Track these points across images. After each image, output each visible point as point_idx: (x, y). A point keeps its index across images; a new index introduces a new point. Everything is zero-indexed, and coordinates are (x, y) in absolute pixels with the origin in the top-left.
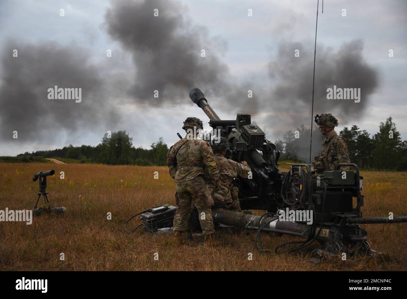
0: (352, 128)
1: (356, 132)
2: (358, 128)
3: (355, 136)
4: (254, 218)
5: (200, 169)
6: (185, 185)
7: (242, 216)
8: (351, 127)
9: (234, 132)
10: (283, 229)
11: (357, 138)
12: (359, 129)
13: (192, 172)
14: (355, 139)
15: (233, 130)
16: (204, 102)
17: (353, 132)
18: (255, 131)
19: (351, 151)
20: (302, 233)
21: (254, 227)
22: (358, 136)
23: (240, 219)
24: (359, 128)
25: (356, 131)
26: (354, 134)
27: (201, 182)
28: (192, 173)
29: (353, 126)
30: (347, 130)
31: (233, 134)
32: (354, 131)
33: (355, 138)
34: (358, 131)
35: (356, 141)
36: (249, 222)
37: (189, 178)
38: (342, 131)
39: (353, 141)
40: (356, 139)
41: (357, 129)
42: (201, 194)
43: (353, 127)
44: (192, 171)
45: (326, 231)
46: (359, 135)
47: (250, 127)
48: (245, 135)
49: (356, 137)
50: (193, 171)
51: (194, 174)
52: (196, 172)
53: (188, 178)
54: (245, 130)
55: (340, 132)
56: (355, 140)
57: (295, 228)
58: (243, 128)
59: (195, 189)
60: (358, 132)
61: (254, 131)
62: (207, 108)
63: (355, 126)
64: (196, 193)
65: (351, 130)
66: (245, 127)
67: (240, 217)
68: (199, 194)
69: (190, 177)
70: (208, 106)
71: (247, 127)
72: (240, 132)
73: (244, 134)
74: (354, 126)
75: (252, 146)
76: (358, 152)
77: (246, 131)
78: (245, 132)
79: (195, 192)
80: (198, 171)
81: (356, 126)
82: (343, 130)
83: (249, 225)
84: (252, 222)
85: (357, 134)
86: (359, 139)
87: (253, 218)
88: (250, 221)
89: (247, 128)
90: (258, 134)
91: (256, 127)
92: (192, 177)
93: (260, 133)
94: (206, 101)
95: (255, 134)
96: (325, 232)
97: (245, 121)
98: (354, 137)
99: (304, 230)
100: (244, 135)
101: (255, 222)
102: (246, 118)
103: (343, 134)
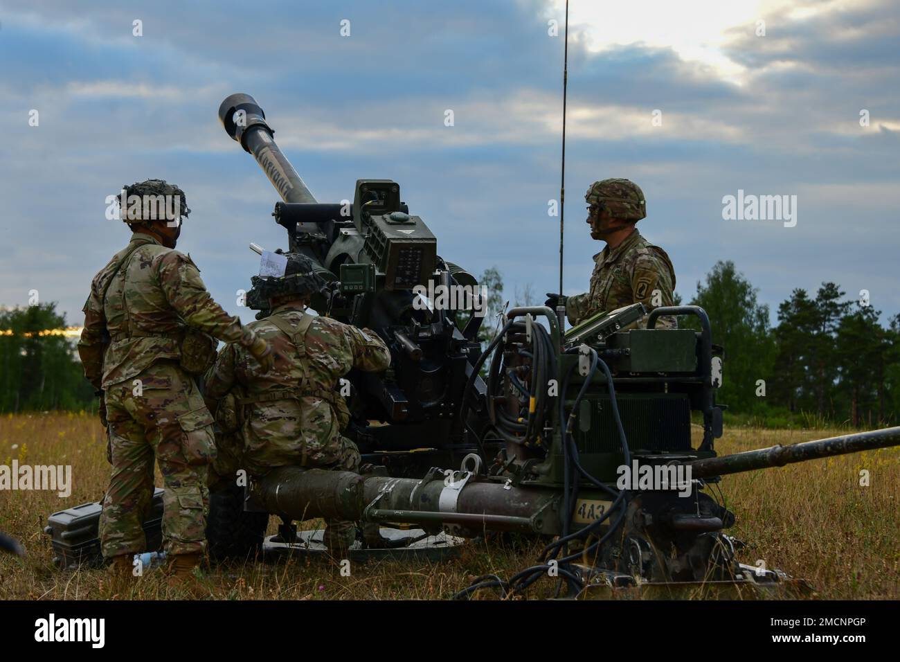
0: (821, 291)
1: (834, 305)
2: (839, 291)
3: (829, 320)
4: (393, 486)
5: (163, 342)
6: (120, 394)
7: (357, 481)
8: (818, 290)
9: (346, 237)
10: (478, 510)
11: (837, 326)
12: (843, 297)
13: (138, 353)
14: (831, 329)
15: (343, 232)
16: (263, 135)
17: (822, 306)
18: (408, 232)
19: (818, 371)
20: (532, 518)
21: (391, 511)
22: (841, 319)
23: (351, 493)
24: (843, 294)
25: (834, 300)
26: (828, 313)
27: (168, 382)
28: (138, 357)
29: (823, 284)
30: (805, 299)
31: (342, 245)
32: (826, 304)
33: (832, 326)
34: (839, 301)
35: (834, 335)
36: (378, 498)
37: (127, 374)
38: (787, 303)
39: (824, 337)
40: (836, 330)
41: (836, 296)
42: (166, 420)
43: (824, 288)
44: (137, 350)
45: (603, 507)
46: (842, 315)
47: (392, 218)
48: (375, 243)
49: (833, 324)
50: (141, 352)
51: (142, 358)
52: (149, 354)
53: (125, 372)
54: (376, 228)
55: (782, 306)
56: (829, 332)
57: (512, 504)
58: (372, 223)
59: (148, 404)
60: (840, 305)
61: (404, 231)
62: (269, 152)
63: (831, 286)
64: (151, 419)
65: (818, 300)
66: (377, 220)
67: (350, 486)
68: (160, 422)
69: (132, 369)
70: (273, 146)
71: (384, 219)
72: (363, 236)
73: (372, 243)
74: (828, 285)
75: (398, 280)
76: (842, 373)
77: (380, 234)
78: (376, 234)
79: (148, 415)
80: (157, 348)
81: (833, 285)
82: (790, 300)
83: (377, 506)
84: (387, 496)
85: (838, 313)
86: (843, 330)
87: (389, 486)
88: (380, 493)
89: (383, 222)
90: (414, 241)
91: (411, 221)
92: (136, 369)
93: (421, 239)
94: (271, 133)
95: (404, 241)
96: (601, 509)
97: (381, 203)
98: (827, 323)
99: (539, 509)
100: (372, 247)
101: (394, 498)
102: (383, 194)
103: (789, 314)
